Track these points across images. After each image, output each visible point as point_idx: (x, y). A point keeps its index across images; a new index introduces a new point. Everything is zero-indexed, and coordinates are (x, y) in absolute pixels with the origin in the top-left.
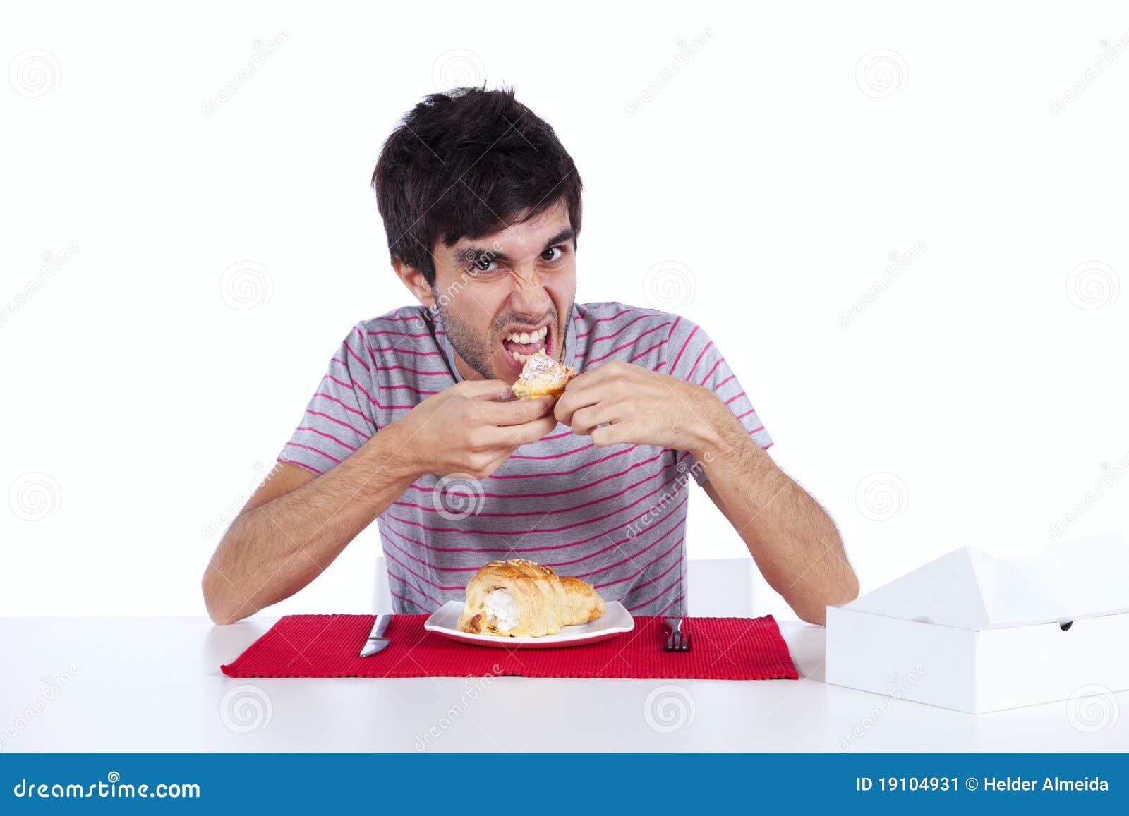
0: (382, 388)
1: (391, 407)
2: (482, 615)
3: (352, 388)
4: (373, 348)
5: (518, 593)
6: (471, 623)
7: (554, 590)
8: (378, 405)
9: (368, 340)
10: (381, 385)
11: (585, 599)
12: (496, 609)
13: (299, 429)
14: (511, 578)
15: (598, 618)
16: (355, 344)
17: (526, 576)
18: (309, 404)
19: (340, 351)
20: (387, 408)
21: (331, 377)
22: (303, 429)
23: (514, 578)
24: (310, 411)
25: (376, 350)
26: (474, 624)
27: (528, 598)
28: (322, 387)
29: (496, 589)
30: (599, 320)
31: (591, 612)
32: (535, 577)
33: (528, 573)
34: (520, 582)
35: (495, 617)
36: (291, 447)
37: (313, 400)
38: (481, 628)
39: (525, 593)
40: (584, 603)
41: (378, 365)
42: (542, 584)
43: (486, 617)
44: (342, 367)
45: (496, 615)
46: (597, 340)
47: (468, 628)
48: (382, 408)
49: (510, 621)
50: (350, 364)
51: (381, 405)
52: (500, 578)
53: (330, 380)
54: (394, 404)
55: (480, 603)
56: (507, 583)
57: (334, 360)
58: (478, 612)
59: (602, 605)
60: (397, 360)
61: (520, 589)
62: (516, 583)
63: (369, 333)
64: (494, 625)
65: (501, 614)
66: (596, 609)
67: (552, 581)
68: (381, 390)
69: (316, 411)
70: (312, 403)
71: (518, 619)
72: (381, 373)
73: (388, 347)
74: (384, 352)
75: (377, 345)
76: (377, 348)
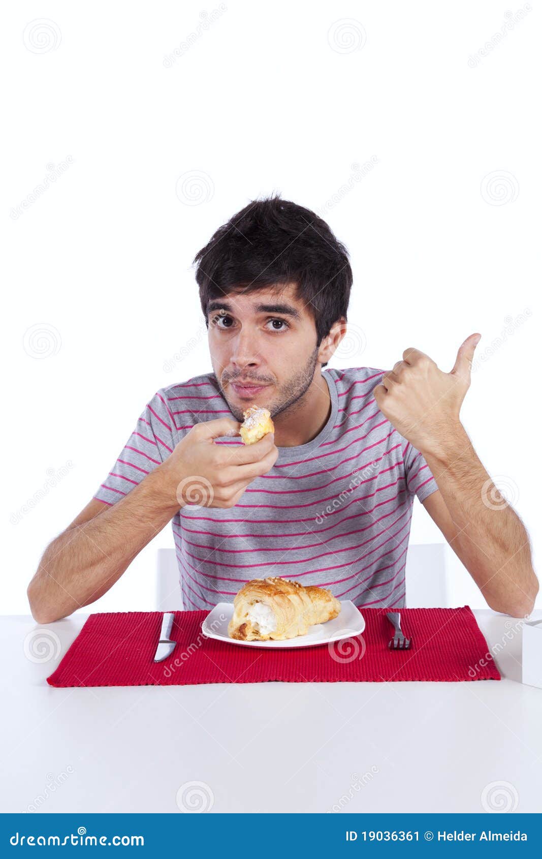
2: (248, 623)
3: (156, 444)
4: (173, 411)
5: (276, 606)
6: (239, 630)
7: (302, 600)
9: (169, 404)
11: (326, 604)
12: (258, 617)
13: (111, 474)
14: (270, 595)
15: (336, 617)
16: (159, 407)
17: (281, 592)
18: (120, 455)
19: (145, 412)
21: (139, 434)
22: (115, 475)
23: (272, 594)
24: (121, 461)
25: (175, 413)
26: (242, 629)
27: (283, 610)
28: (131, 441)
29: (258, 602)
30: (355, 383)
31: (331, 613)
32: (288, 593)
33: (282, 590)
34: (277, 598)
35: (257, 623)
36: (104, 489)
37: (123, 450)
38: (247, 634)
39: (281, 607)
40: (325, 607)
41: (177, 425)
42: (293, 598)
43: (250, 624)
44: (148, 427)
46: (355, 398)
47: (237, 634)
49: (270, 628)
50: (153, 424)
52: (260, 595)
53: (137, 437)
55: (246, 613)
56: (266, 598)
57: (141, 419)
58: (244, 621)
59: (338, 606)
60: (194, 420)
61: (277, 603)
62: (274, 599)
63: (170, 399)
64: (256, 629)
65: (262, 623)
66: (335, 611)
67: (301, 593)
69: (125, 460)
70: (122, 454)
71: (276, 626)
72: (180, 431)
73: (186, 410)
74: (182, 415)
75: (176, 409)
76: (176, 411)
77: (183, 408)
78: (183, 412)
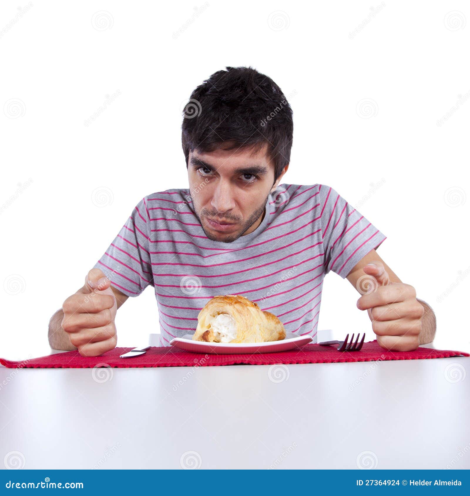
0: (152, 231)
1: (157, 241)
2: (210, 331)
5: (236, 314)
8: (150, 240)
9: (147, 203)
10: (152, 229)
11: (276, 325)
12: (220, 328)
16: (141, 207)
17: (241, 303)
20: (154, 242)
23: (233, 303)
25: (150, 209)
26: (205, 336)
27: (243, 318)
29: (219, 314)
31: (280, 333)
32: (246, 305)
33: (242, 301)
34: (237, 306)
35: (219, 334)
38: (209, 339)
39: (241, 314)
40: (275, 327)
41: (151, 218)
42: (251, 309)
43: (212, 332)
45: (220, 332)
47: (200, 340)
48: (152, 242)
49: (230, 336)
50: (135, 219)
51: (151, 240)
52: (222, 304)
54: (159, 240)
55: (208, 324)
56: (229, 308)
58: (207, 330)
60: (163, 215)
61: (237, 311)
62: (234, 308)
63: (148, 200)
65: (224, 331)
66: (283, 333)
68: (151, 232)
71: (236, 334)
72: (152, 222)
73: (158, 207)
74: (155, 210)
75: (151, 206)
76: (151, 208)
77: (156, 206)
78: (156, 209)
